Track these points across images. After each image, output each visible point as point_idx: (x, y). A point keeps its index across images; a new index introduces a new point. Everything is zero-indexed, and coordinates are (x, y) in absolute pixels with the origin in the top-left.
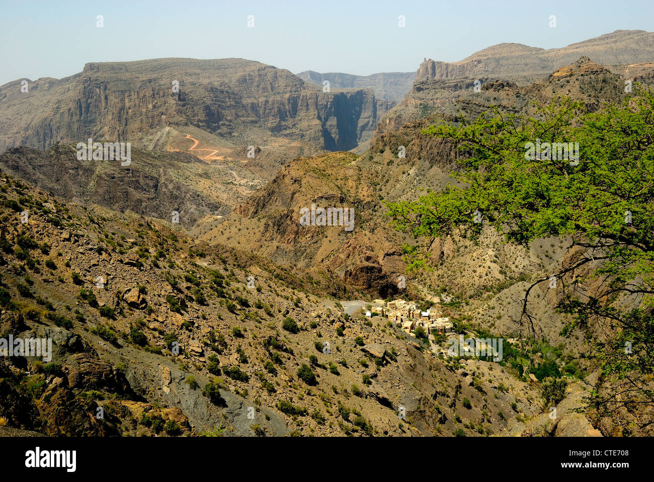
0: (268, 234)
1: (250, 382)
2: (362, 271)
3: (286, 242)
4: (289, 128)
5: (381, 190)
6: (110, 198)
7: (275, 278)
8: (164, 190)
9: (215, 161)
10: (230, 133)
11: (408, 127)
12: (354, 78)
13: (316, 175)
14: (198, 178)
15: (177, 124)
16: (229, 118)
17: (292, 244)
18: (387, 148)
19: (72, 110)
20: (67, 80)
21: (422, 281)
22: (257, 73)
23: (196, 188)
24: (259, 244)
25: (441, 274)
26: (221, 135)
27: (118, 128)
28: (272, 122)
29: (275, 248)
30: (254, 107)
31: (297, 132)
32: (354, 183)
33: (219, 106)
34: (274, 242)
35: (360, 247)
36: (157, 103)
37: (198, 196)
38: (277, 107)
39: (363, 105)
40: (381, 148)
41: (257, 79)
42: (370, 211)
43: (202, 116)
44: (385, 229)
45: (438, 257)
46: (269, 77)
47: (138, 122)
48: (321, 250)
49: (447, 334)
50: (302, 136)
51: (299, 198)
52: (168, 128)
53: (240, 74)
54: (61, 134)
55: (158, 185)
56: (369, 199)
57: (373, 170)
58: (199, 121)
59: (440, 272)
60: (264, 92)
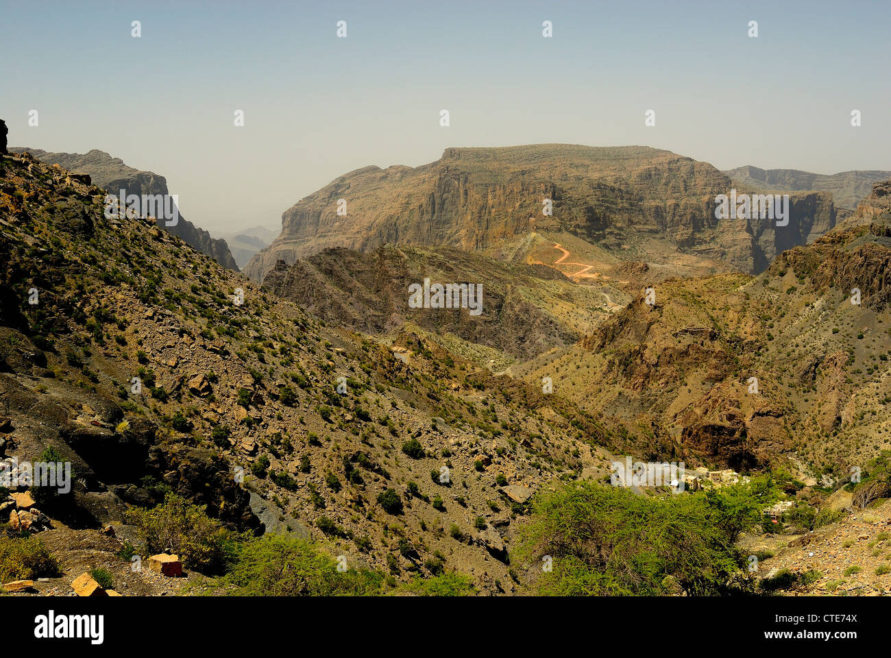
0: (611, 376)
1: (298, 492)
2: (705, 431)
3: (632, 387)
4: (706, 242)
5: (772, 327)
6: (438, 317)
7: (572, 425)
8: (508, 312)
9: (585, 280)
10: (619, 245)
11: (824, 242)
12: (812, 177)
13: (684, 301)
14: (555, 300)
15: (547, 230)
16: (619, 225)
17: (639, 390)
18: (790, 270)
19: (424, 206)
20: (424, 168)
21: (803, 455)
22: (666, 166)
23: (549, 313)
24: (598, 387)
25: (830, 448)
26: (606, 246)
27: (477, 232)
28: (682, 233)
29: (617, 394)
30: (659, 213)
31: (717, 248)
32: (736, 314)
33: (607, 208)
34: (617, 386)
35: (723, 401)
36: (525, 201)
37: (551, 322)
38: (692, 213)
39: (816, 215)
40: (781, 269)
41: (666, 175)
42: (752, 354)
43: (581, 220)
44: (762, 379)
45: (831, 424)
46: (684, 172)
47: (502, 225)
48: (675, 402)
49: (785, 525)
50: (724, 254)
51: (656, 331)
52: (533, 234)
53: (644, 166)
54: (408, 237)
55: (502, 305)
56: (753, 338)
57: (766, 299)
58: (578, 226)
59: (830, 445)
60: (675, 193)
